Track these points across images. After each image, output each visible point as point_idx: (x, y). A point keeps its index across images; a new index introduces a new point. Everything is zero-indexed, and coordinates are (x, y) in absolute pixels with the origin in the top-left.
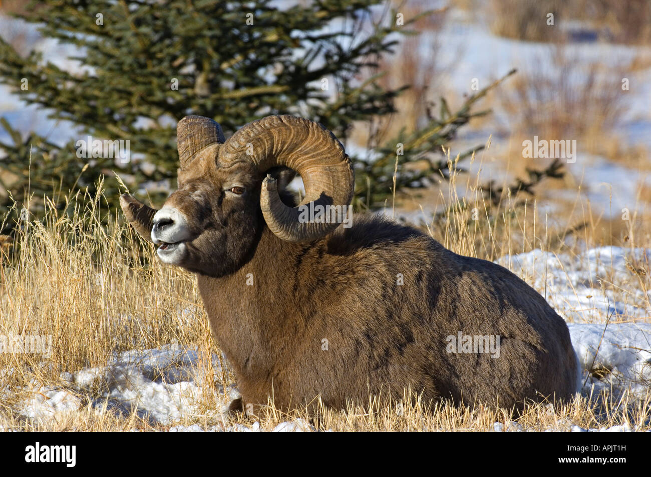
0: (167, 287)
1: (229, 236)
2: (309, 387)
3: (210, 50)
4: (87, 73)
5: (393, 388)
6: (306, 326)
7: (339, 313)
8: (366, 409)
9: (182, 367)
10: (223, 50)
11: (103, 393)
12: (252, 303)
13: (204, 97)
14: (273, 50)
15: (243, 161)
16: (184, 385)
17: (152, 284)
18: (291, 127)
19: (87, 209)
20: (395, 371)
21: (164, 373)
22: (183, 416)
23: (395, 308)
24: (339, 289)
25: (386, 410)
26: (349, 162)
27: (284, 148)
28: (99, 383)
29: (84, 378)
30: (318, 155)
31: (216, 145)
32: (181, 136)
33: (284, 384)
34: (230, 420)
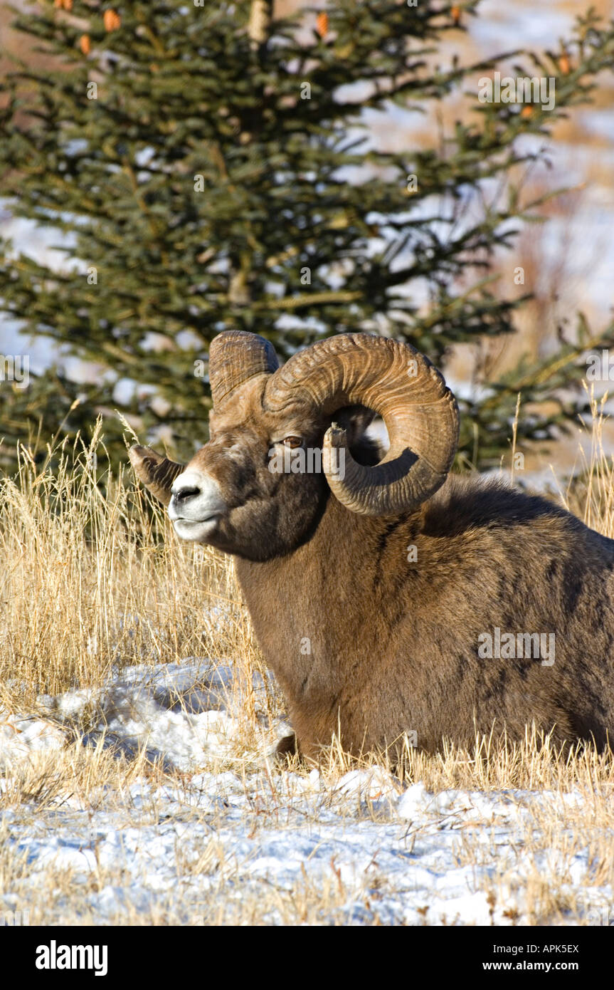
0: (191, 575)
1: (282, 507)
2: (391, 721)
3: (251, 240)
4: (76, 269)
5: (510, 726)
6: (389, 635)
7: (436, 617)
8: (471, 755)
9: (209, 690)
10: (270, 239)
11: (97, 725)
12: (313, 601)
13: (241, 306)
14: (339, 241)
15: (299, 401)
16: (213, 715)
17: (170, 570)
18: (368, 351)
19: (78, 463)
20: (513, 701)
21: (184, 697)
22: (210, 760)
23: (516, 611)
24: (438, 582)
25: (499, 755)
26: (451, 399)
27: (359, 381)
28: (91, 711)
29: (71, 703)
30: (406, 390)
31: (264, 376)
32: (214, 364)
33: (355, 716)
34: (277, 767)
